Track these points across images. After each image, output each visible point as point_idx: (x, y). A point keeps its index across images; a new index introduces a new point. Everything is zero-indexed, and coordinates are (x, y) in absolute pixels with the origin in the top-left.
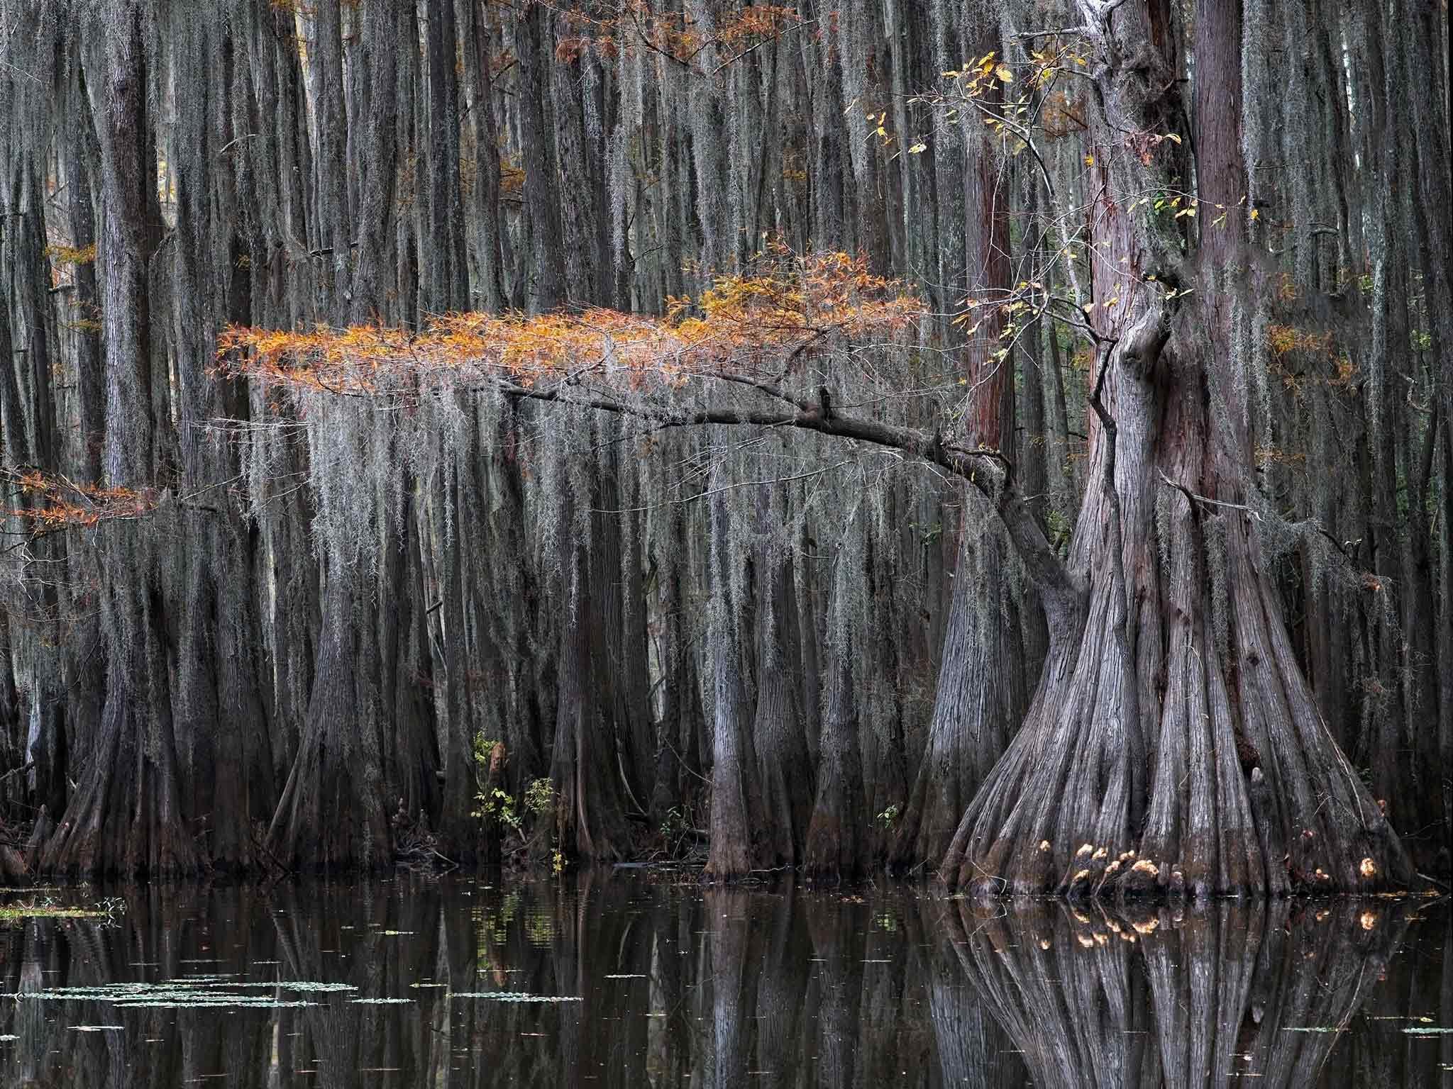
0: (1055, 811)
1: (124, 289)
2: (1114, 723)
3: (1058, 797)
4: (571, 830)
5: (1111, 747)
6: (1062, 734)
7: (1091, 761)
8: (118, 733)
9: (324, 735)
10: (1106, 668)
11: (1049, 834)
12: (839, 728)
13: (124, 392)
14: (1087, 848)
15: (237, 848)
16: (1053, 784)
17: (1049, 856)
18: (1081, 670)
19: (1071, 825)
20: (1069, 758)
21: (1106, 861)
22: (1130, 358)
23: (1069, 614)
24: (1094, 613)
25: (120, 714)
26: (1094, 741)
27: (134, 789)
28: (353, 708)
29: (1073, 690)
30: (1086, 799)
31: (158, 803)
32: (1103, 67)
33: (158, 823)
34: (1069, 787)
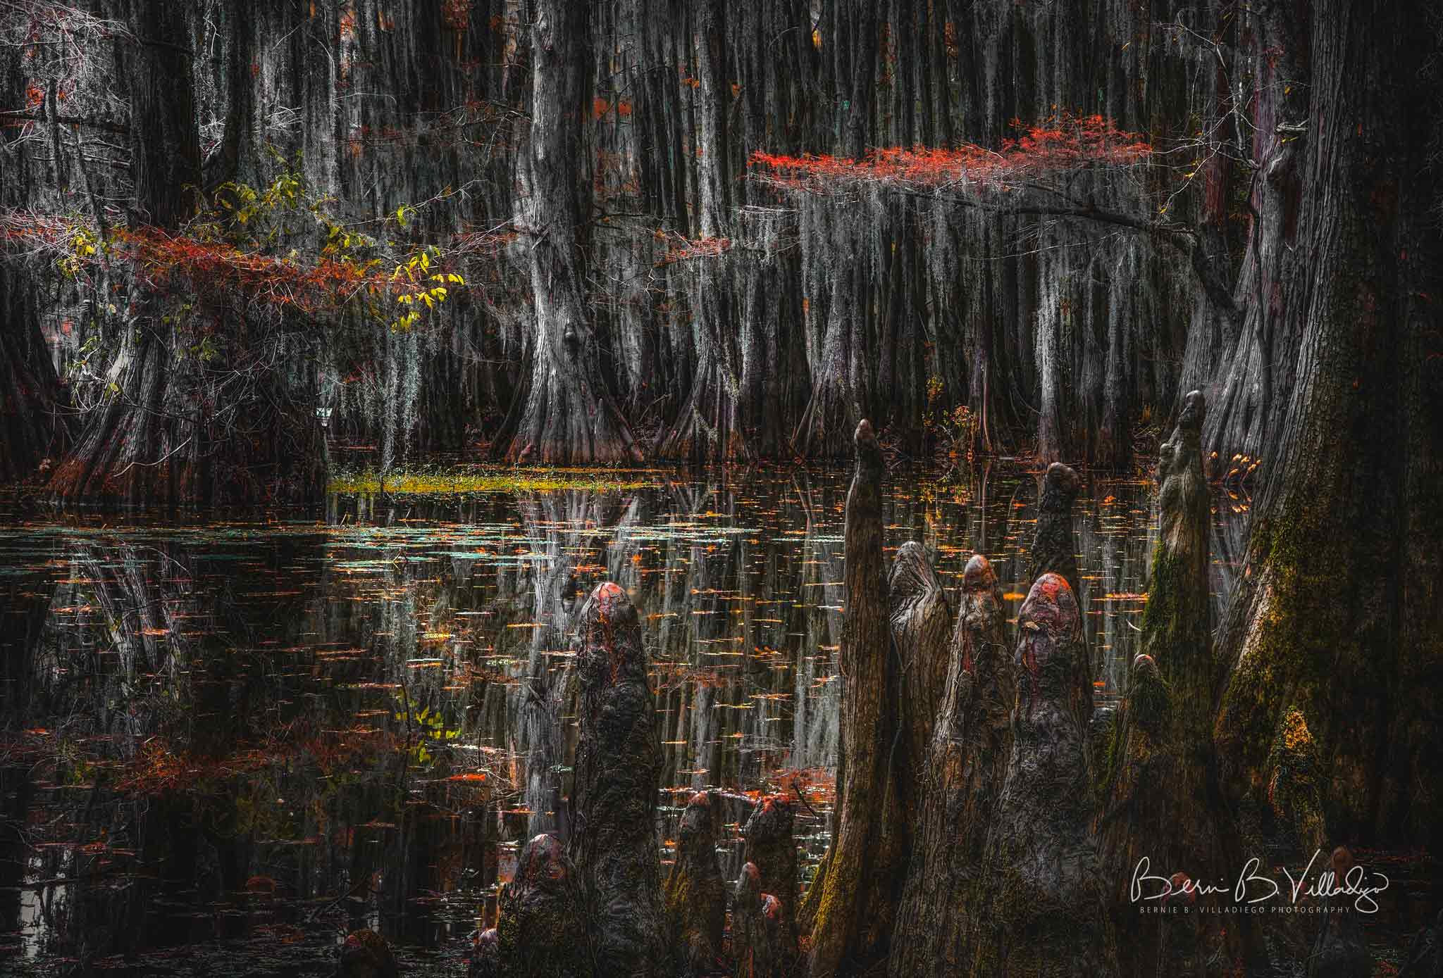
0: (1220, 436)
1: (713, 123)
2: (1256, 386)
3: (1223, 427)
4: (979, 439)
5: (1254, 399)
6: (1226, 391)
7: (1242, 406)
8: (705, 380)
9: (828, 381)
10: (1253, 354)
11: (1217, 448)
12: (1115, 383)
13: (712, 183)
14: (1238, 456)
15: (774, 446)
16: (1220, 419)
17: (1215, 461)
18: (1240, 354)
19: (1230, 443)
20: (1230, 405)
21: (1248, 464)
22: (1272, 178)
23: (1233, 323)
24: (1247, 324)
25: (707, 369)
26: (1245, 396)
27: (714, 413)
28: (846, 366)
29: (1233, 367)
30: (1238, 429)
31: (728, 420)
32: (1264, 8)
33: (728, 432)
34: (1230, 422)
